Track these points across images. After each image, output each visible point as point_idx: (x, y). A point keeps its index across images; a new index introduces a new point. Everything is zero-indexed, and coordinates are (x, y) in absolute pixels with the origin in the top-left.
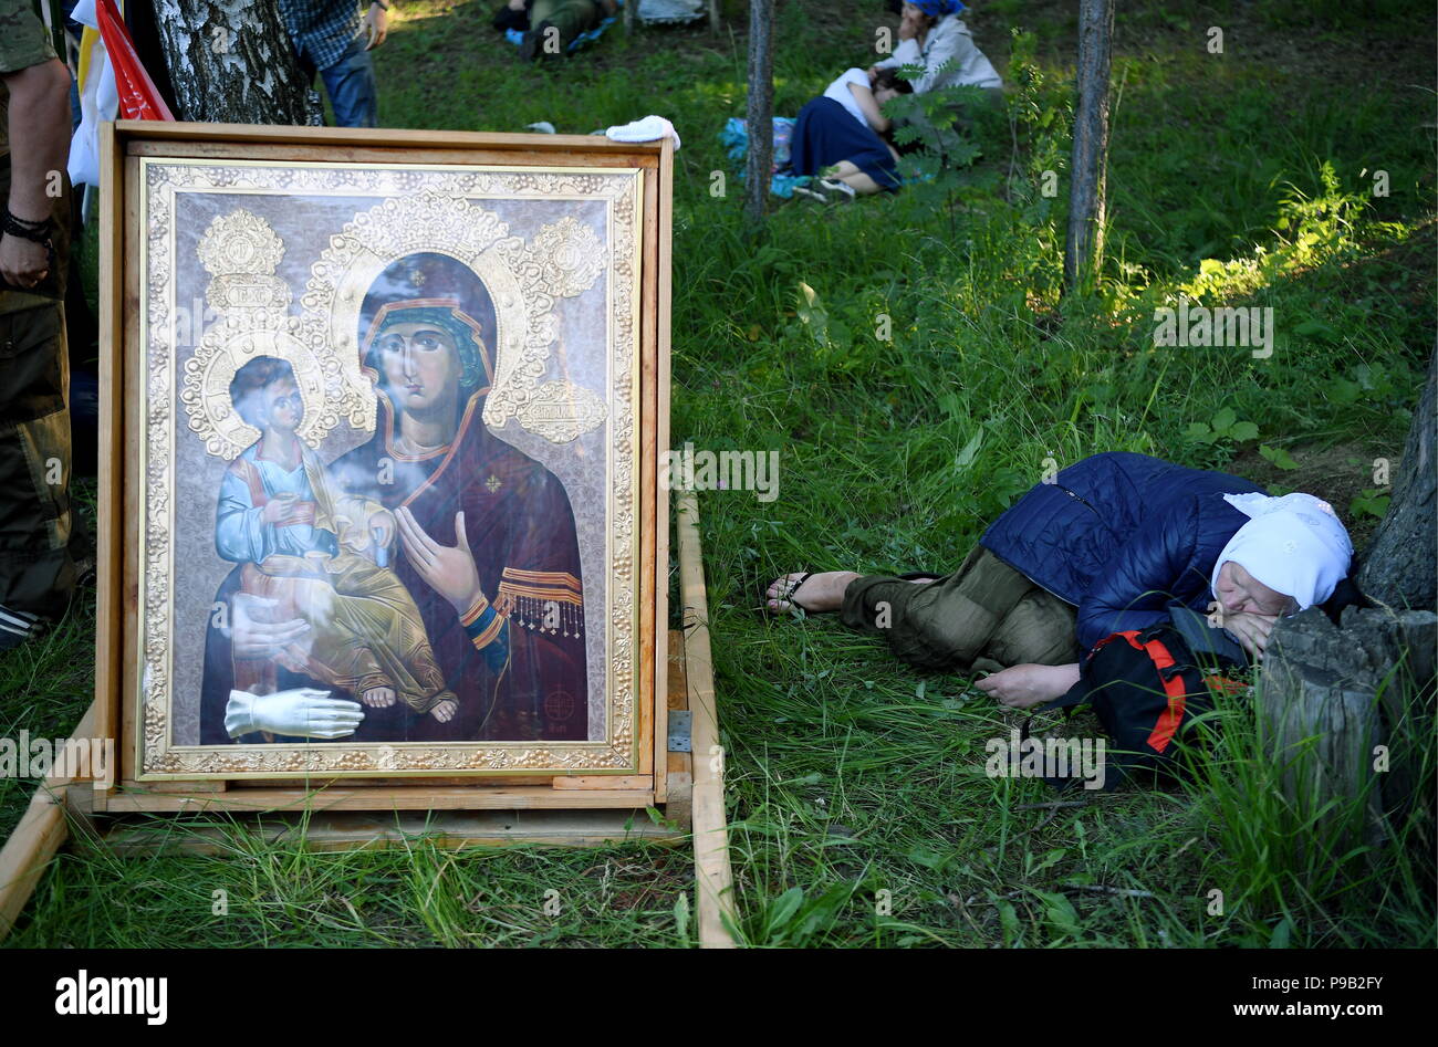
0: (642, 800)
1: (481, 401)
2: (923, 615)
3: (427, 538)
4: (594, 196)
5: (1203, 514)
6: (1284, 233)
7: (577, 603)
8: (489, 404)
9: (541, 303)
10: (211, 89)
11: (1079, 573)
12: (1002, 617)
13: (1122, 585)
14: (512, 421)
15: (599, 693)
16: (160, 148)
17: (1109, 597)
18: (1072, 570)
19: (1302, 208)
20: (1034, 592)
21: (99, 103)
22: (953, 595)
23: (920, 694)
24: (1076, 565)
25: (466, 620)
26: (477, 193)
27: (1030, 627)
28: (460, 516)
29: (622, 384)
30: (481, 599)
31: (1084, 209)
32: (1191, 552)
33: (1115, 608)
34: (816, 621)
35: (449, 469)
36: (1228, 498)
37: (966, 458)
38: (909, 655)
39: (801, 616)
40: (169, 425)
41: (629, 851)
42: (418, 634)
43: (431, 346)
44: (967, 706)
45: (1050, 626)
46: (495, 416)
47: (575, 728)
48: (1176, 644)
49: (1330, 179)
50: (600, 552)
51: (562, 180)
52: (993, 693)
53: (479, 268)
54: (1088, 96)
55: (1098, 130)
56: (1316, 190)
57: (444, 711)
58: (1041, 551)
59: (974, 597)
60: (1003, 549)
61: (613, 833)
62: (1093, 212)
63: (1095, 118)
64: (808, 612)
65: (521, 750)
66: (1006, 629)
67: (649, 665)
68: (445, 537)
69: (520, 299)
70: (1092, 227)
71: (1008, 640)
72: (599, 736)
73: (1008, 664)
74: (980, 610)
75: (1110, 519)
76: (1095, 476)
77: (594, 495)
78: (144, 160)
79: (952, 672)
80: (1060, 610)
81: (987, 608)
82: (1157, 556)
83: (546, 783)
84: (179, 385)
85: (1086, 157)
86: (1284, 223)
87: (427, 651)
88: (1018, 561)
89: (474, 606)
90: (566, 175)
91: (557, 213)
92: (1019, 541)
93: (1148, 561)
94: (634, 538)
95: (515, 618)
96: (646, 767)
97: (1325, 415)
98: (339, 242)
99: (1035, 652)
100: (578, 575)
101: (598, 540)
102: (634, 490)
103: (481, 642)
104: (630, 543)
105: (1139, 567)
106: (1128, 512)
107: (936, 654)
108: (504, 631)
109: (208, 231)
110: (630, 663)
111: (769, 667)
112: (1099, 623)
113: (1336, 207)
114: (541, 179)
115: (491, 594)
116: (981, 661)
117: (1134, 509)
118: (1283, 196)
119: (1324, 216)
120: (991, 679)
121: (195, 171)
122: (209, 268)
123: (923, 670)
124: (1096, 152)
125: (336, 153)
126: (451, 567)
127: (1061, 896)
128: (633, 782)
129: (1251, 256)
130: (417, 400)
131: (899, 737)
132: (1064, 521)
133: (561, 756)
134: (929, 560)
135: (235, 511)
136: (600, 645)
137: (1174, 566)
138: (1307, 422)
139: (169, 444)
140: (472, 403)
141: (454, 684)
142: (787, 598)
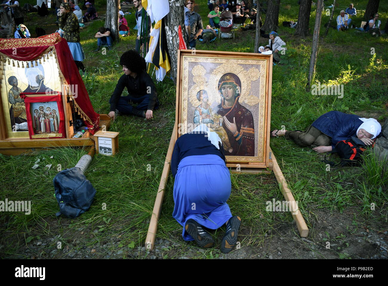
0: (265, 167)
1: (238, 98)
2: (302, 137)
3: (228, 122)
4: (258, 64)
5: (355, 121)
6: (340, 76)
7: (253, 133)
8: (240, 99)
9: (249, 82)
10: (175, 46)
11: (330, 131)
12: (316, 138)
13: (341, 133)
14: (244, 102)
15: (257, 148)
16: (187, 54)
17: (338, 135)
18: (328, 130)
19: (344, 72)
20: (322, 134)
21: (152, 49)
22: (307, 134)
23: (303, 150)
24: (330, 130)
25: (235, 136)
26: (238, 63)
27: (322, 139)
28: (234, 118)
29: (262, 96)
30: (237, 132)
31: (312, 70)
32: (354, 127)
33: (339, 137)
34: (281, 138)
35: (233, 110)
36: (359, 118)
37: (299, 111)
38: (299, 144)
39: (278, 137)
40: (186, 101)
41: (263, 175)
42: (227, 138)
43: (230, 89)
44: (311, 153)
45: (325, 140)
46: (240, 101)
47: (252, 154)
48: (353, 143)
49: (349, 67)
50: (258, 125)
51: (253, 61)
52: (316, 150)
53: (238, 76)
54: (314, 52)
55: (315, 57)
56: (347, 69)
57: (231, 151)
58: (323, 127)
59: (311, 134)
60: (316, 127)
61: (260, 172)
62: (314, 71)
63: (315, 55)
64: (279, 136)
65: (243, 158)
66: (317, 140)
67: (265, 144)
68: (231, 121)
69: (245, 81)
70: (313, 73)
71: (318, 142)
72: (256, 156)
73: (318, 146)
74: (313, 137)
75: (335, 122)
76: (332, 115)
77: (257, 115)
78: (184, 56)
79: (306, 147)
80: (326, 137)
81: (314, 136)
82: (347, 128)
83: (248, 163)
84: (188, 94)
85: (313, 61)
86: (340, 74)
87: (228, 140)
88: (319, 129)
89: (236, 133)
90: (254, 60)
91: (252, 66)
92: (319, 125)
93: (345, 129)
94: (264, 122)
95: (243, 135)
96: (264, 161)
97: (359, 106)
98: (215, 71)
99: (323, 144)
100: (254, 128)
101: (257, 123)
102: (264, 114)
103: (237, 139)
104: (263, 123)
105: (344, 130)
106: (339, 121)
107: (304, 144)
108: (241, 138)
109: (194, 69)
110: (262, 144)
111: (276, 145)
112: (337, 139)
113: (350, 72)
114: (249, 61)
115: (239, 131)
116: (312, 145)
117: (340, 120)
118: (341, 70)
119: (348, 74)
120: (316, 148)
121: (192, 58)
122: (194, 75)
123: (301, 147)
124: (314, 61)
125: (215, 56)
126: (232, 127)
127: (339, 184)
128: (262, 164)
129: (336, 79)
130: (227, 98)
131: (302, 158)
132: (327, 122)
133: (250, 159)
134: (297, 128)
135: (197, 116)
136: (257, 140)
137: (350, 130)
138: (357, 107)
139: (186, 104)
140: (237, 99)
141: (232, 147)
142: (275, 134)
